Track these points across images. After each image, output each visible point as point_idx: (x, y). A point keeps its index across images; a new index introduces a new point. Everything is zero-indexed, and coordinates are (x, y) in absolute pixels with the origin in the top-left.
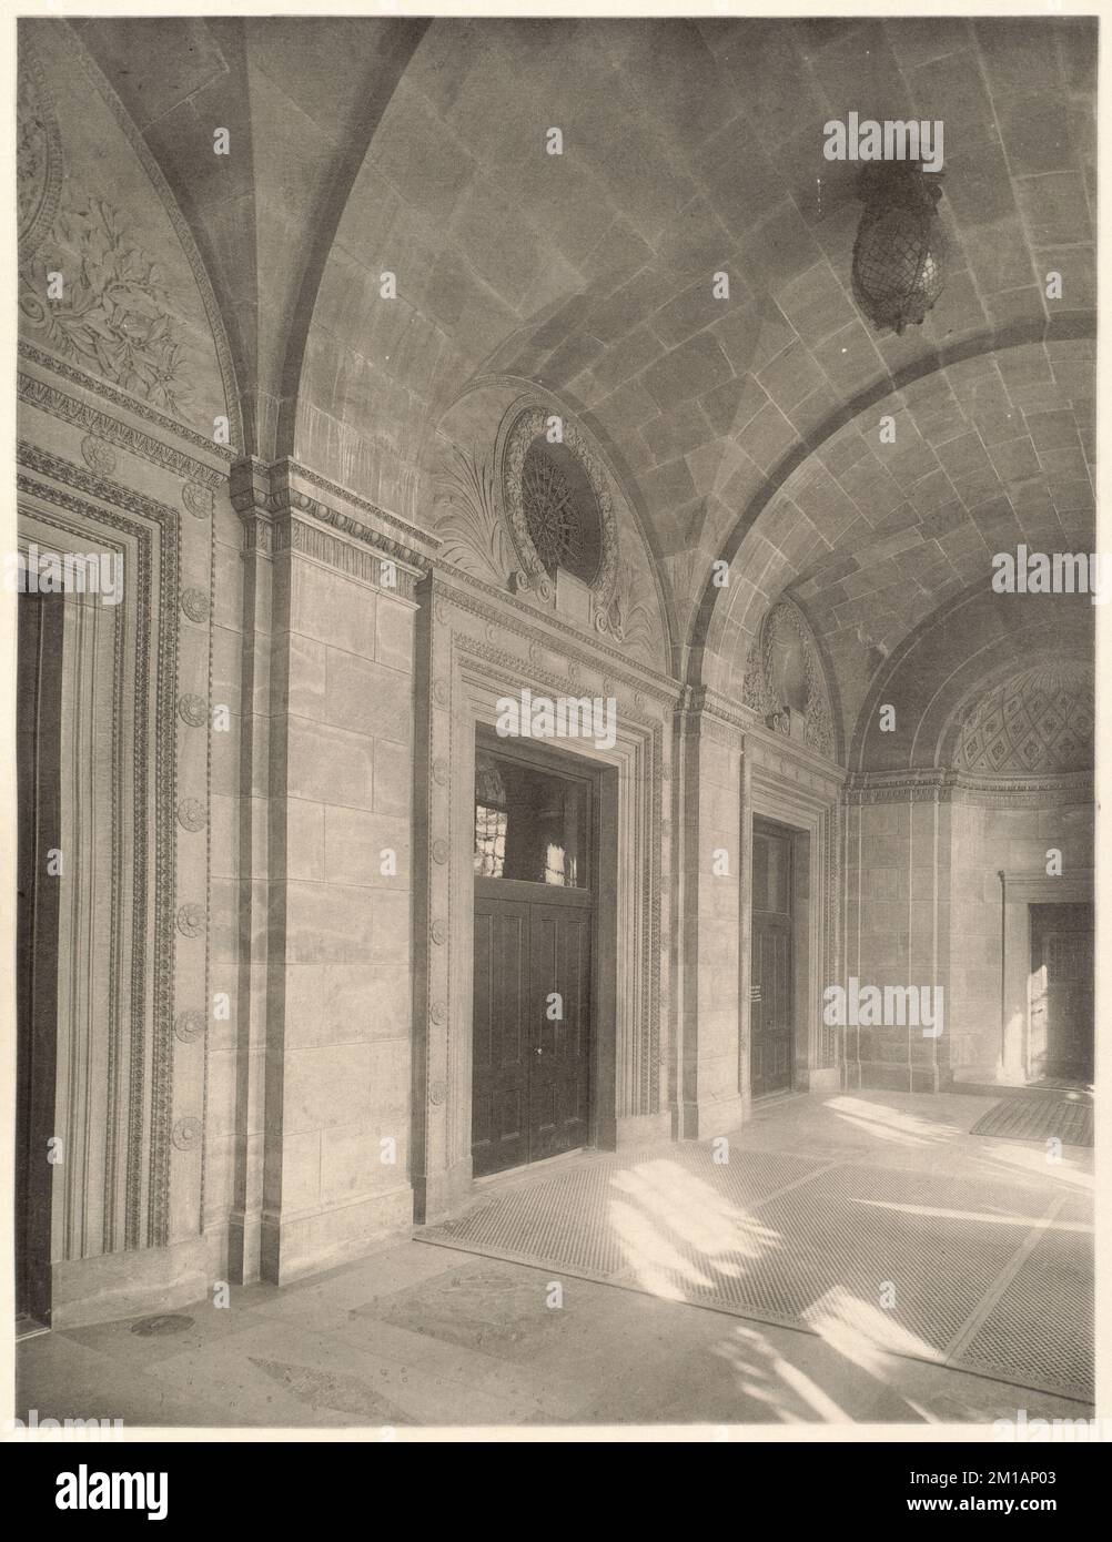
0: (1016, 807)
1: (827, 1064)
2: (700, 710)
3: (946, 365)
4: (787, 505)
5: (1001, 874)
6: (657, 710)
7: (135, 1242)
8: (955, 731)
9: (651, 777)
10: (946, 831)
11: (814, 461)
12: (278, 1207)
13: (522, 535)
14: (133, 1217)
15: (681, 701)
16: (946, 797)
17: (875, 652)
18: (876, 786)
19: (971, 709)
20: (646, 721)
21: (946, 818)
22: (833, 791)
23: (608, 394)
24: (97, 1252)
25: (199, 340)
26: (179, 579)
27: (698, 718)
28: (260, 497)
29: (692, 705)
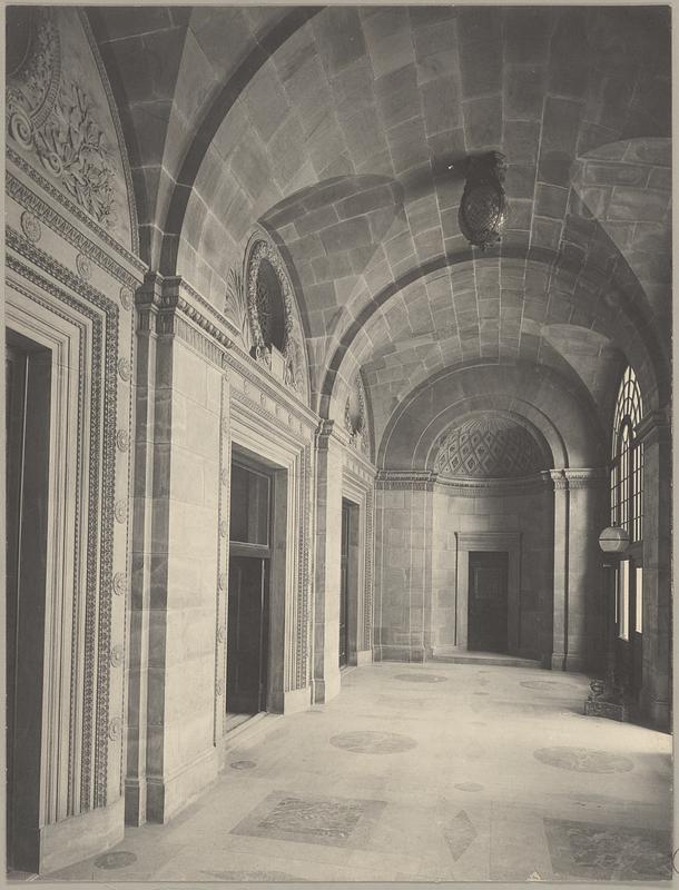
0: (463, 496)
1: (366, 648)
2: (328, 434)
3: (476, 258)
4: (381, 317)
5: (456, 534)
6: (308, 433)
7: (87, 806)
8: (435, 451)
9: (304, 475)
10: (430, 508)
11: (400, 294)
12: (160, 772)
13: (256, 322)
14: (85, 788)
15: (319, 428)
16: (430, 489)
17: (395, 399)
18: (392, 479)
19: (444, 438)
20: (302, 439)
21: (430, 500)
22: (371, 481)
23: (298, 238)
24: (65, 816)
25: (120, 187)
26: (117, 351)
27: (327, 439)
28: (157, 298)
29: (324, 430)
